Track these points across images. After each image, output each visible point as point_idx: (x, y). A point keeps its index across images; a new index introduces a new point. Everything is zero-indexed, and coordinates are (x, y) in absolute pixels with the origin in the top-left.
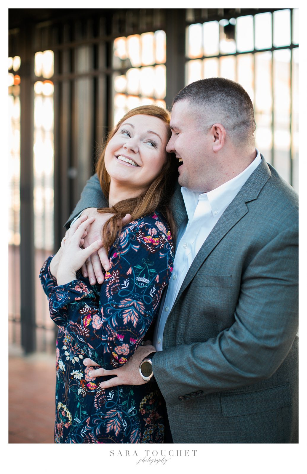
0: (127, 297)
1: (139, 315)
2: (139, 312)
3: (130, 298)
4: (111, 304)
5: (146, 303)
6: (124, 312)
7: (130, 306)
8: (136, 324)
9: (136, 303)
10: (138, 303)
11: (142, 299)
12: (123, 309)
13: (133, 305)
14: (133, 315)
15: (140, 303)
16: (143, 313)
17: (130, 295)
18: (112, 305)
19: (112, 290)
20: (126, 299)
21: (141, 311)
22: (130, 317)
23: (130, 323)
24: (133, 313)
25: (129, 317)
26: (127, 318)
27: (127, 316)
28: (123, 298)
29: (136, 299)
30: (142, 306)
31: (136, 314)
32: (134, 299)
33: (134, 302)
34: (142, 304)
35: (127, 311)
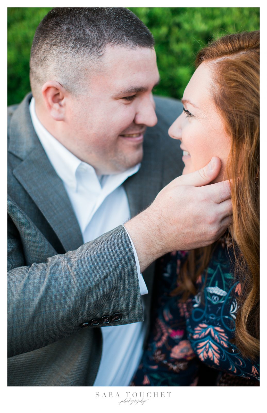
0: (201, 322)
1: (220, 350)
2: (220, 344)
3: (204, 323)
5: (228, 328)
6: (198, 345)
7: (206, 336)
9: (214, 330)
11: (220, 322)
12: (198, 341)
13: (210, 333)
14: (210, 350)
15: (218, 329)
16: (225, 345)
17: (204, 319)
20: (201, 325)
24: (210, 346)
25: (205, 353)
27: (203, 352)
28: (198, 325)
29: (212, 324)
30: (223, 335)
31: (216, 348)
32: (209, 324)
33: (211, 329)
34: (222, 330)
35: (202, 344)
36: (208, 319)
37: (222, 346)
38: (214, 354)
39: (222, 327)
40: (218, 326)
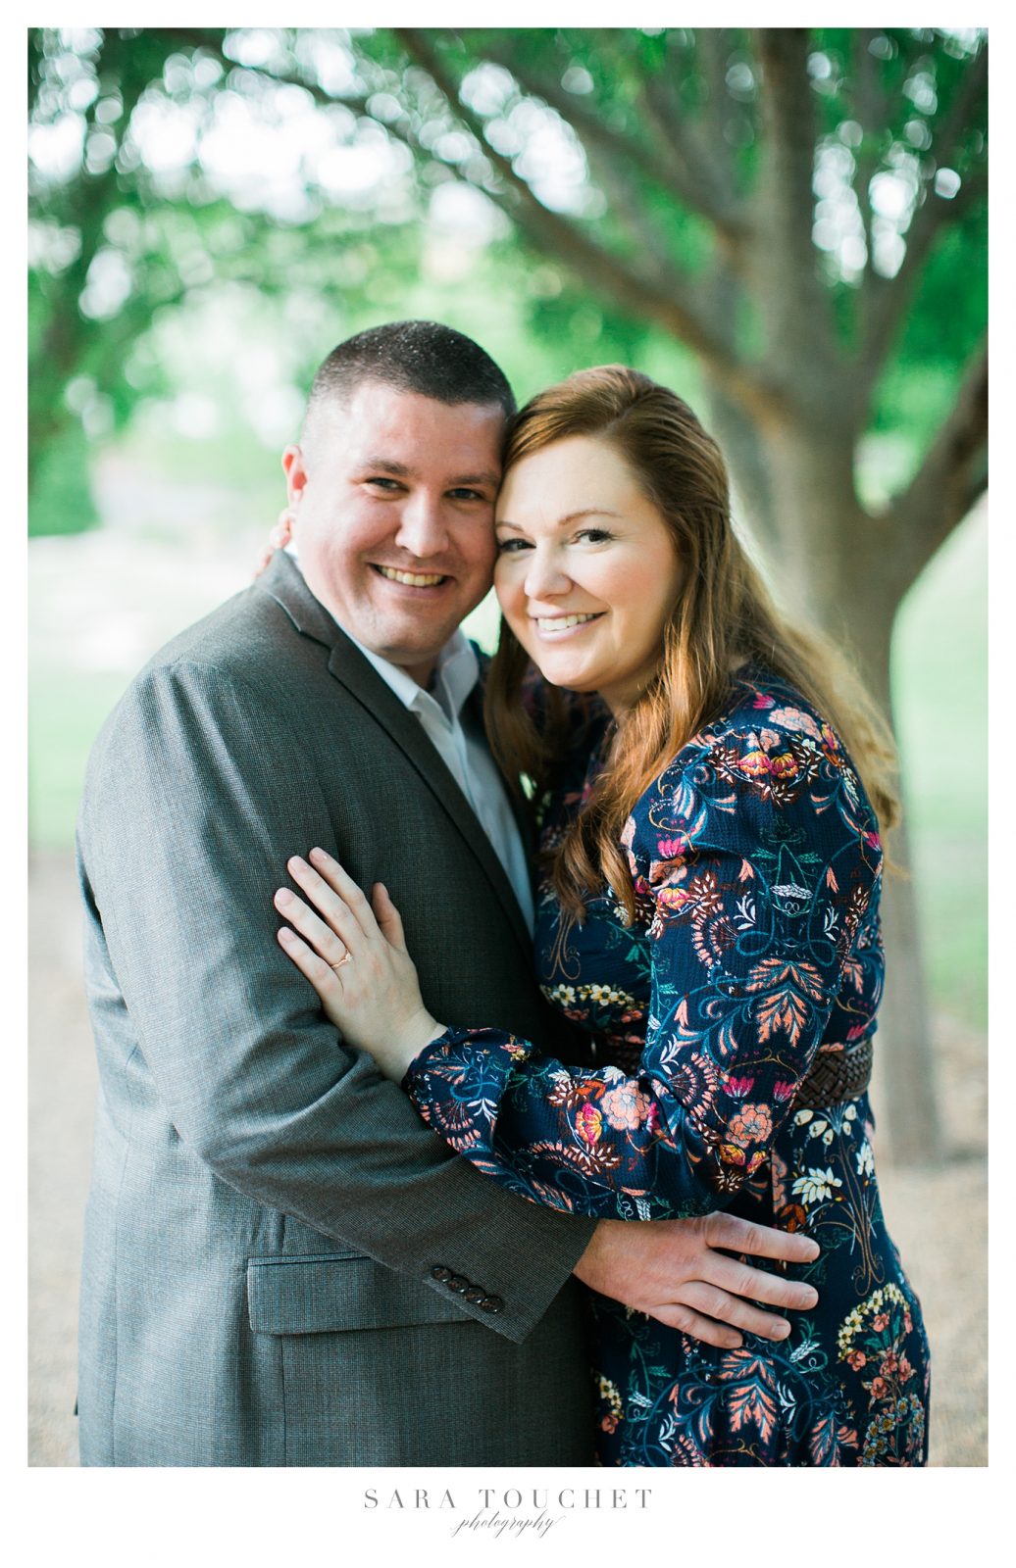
0: (767, 956)
1: (808, 1008)
2: (808, 995)
3: (774, 957)
4: (720, 986)
5: (823, 963)
6: (762, 1003)
7: (780, 984)
8: (798, 1036)
9: (797, 968)
10: (802, 969)
11: (808, 953)
12: (759, 996)
13: (790, 976)
14: (788, 1011)
15: (805, 966)
16: (818, 997)
17: (773, 948)
18: (724, 988)
19: (714, 938)
20: (765, 962)
21: (812, 991)
22: (782, 1016)
23: (780, 1036)
24: (791, 1002)
25: (777, 1018)
26: (772, 1020)
27: (772, 1016)
28: (756, 961)
29: (791, 957)
30: (815, 976)
31: (800, 1004)
32: (787, 958)
33: (790, 967)
34: (813, 969)
35: (771, 1000)
36: (781, 949)
37: (813, 999)
38: (794, 1019)
39: (813, 963)
40: (805, 961)
